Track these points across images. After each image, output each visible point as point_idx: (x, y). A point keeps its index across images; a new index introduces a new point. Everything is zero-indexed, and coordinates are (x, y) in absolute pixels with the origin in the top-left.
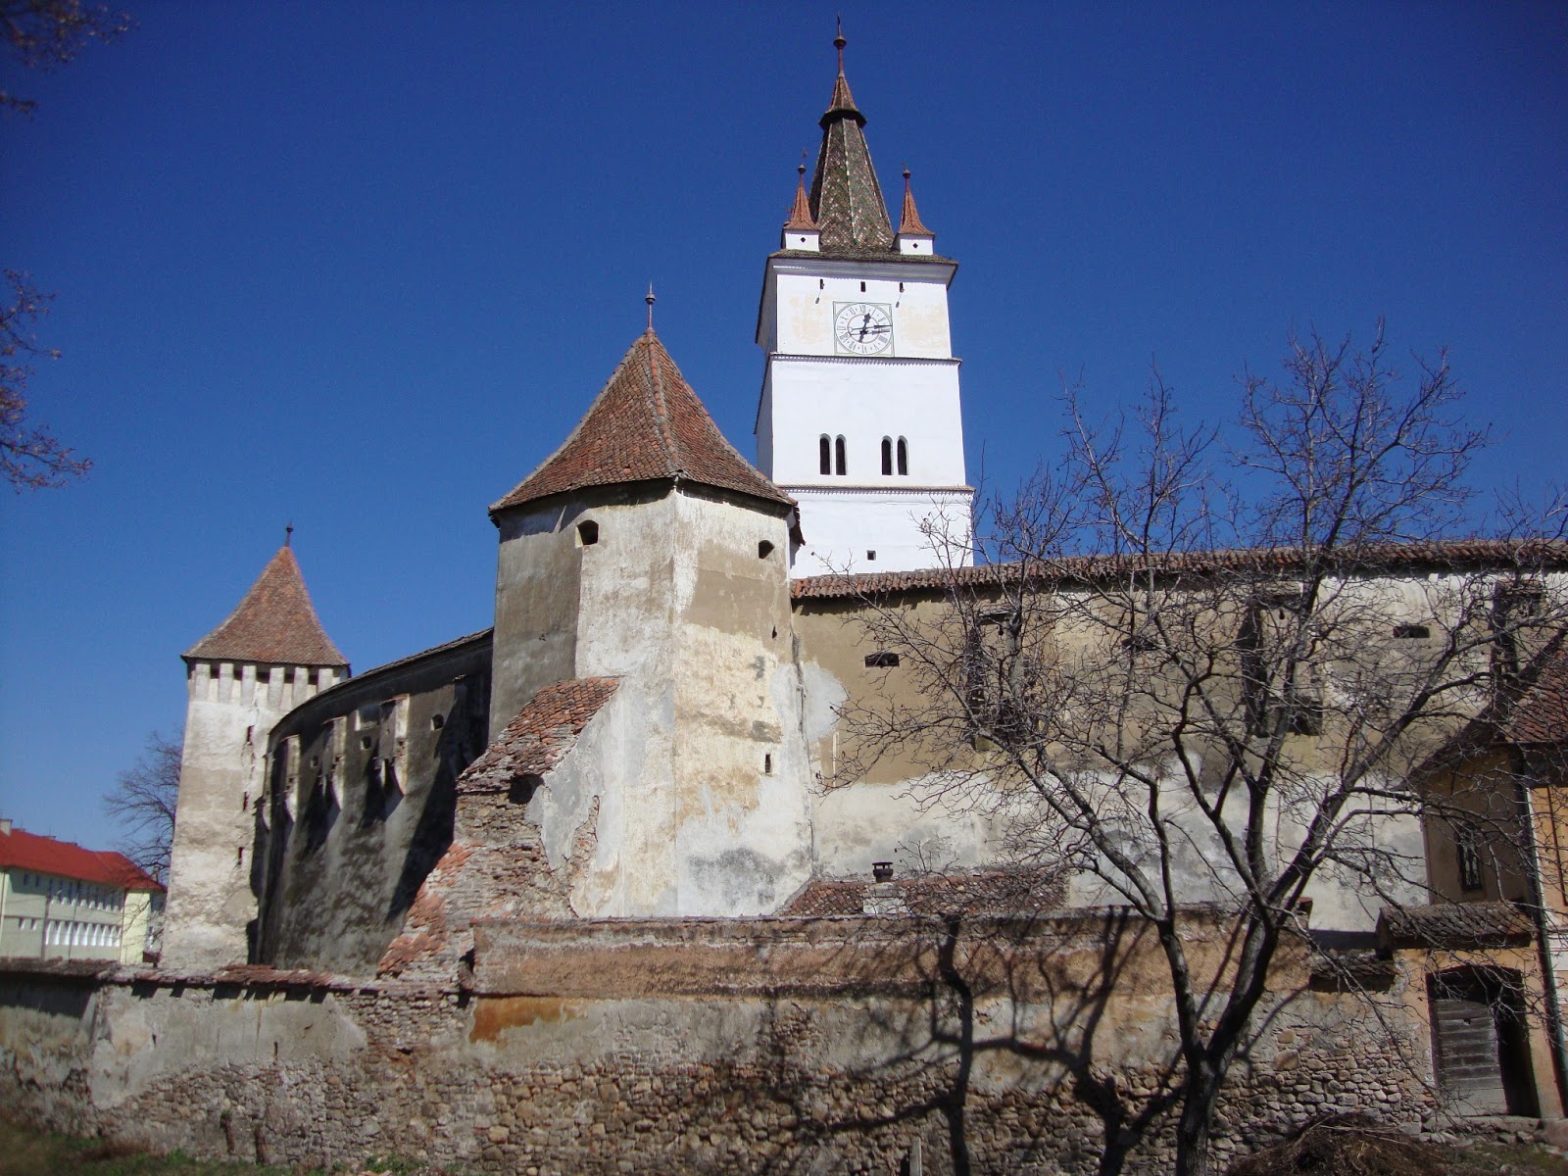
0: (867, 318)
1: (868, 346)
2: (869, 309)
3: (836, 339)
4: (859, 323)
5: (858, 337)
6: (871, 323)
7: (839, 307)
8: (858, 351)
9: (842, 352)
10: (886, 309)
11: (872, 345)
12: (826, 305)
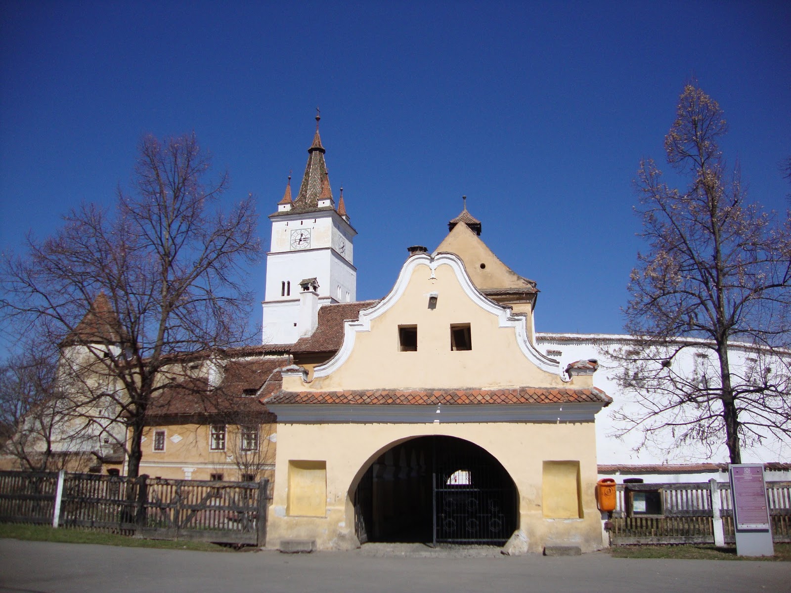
0: (302, 235)
1: (301, 246)
2: (303, 232)
3: (291, 244)
4: (299, 237)
5: (298, 243)
6: (304, 237)
7: (293, 232)
8: (298, 248)
9: (293, 249)
10: (309, 230)
11: (303, 245)
12: (288, 232)
